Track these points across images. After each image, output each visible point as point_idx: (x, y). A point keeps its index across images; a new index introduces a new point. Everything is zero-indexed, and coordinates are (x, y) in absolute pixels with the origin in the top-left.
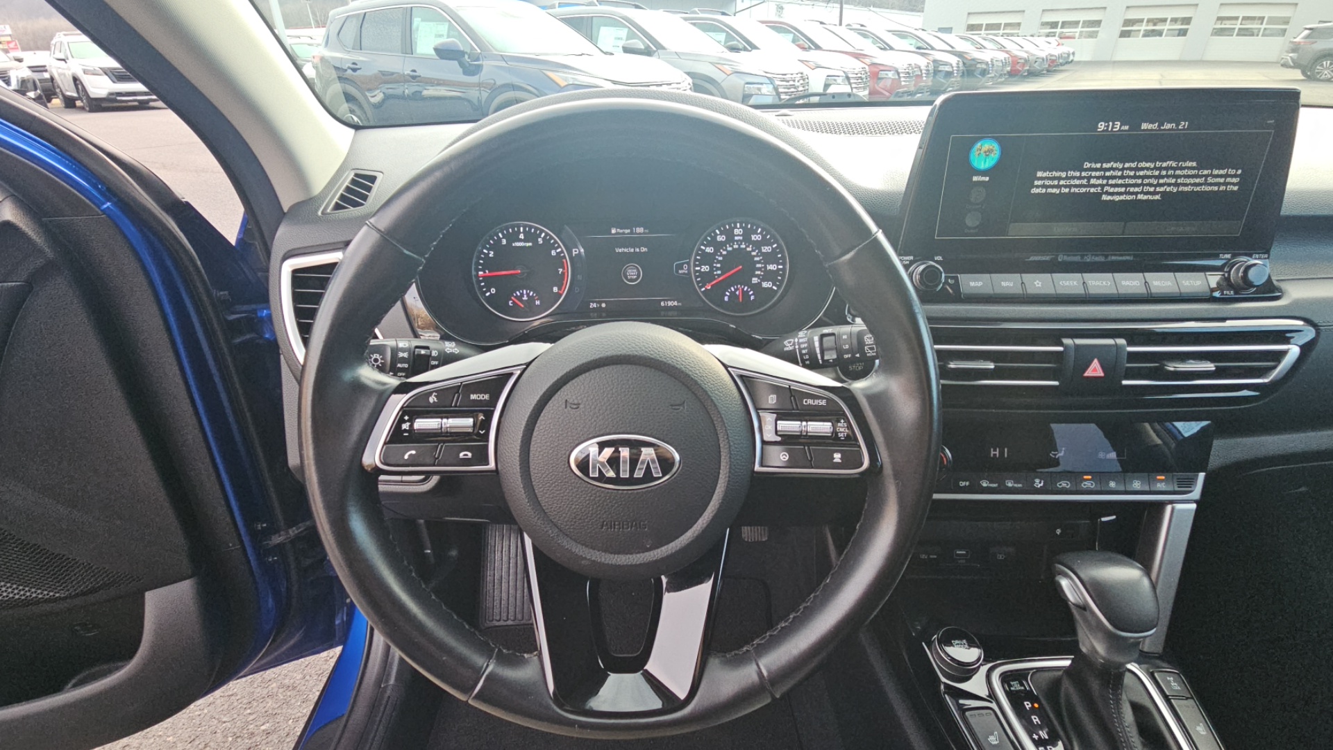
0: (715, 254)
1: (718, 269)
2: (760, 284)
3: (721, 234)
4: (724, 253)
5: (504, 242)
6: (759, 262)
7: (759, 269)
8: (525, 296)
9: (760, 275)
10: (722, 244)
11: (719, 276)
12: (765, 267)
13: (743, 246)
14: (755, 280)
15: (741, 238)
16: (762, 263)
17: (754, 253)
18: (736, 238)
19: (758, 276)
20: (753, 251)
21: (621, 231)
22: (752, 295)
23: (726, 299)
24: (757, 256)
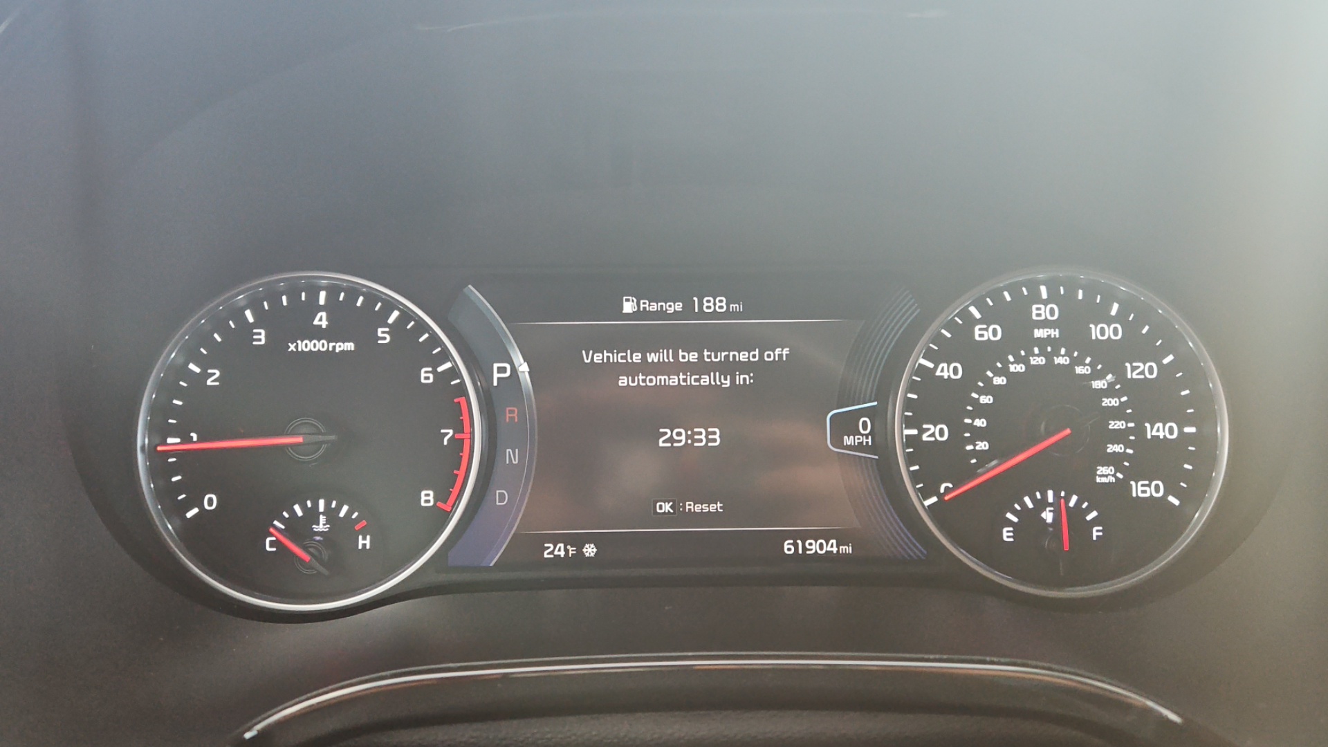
0: (966, 385)
1: (978, 434)
2: (1121, 488)
3: (986, 320)
4: (999, 381)
5: (261, 337)
6: (1117, 413)
7: (1118, 437)
8: (322, 519)
9: (1124, 456)
10: (991, 354)
11: (983, 457)
12: (1140, 431)
13: (1061, 360)
14: (1106, 475)
15: (1055, 333)
16: (1128, 419)
17: (1098, 384)
18: (1039, 333)
19: (1115, 460)
20: (1099, 375)
21: (654, 307)
22: (1095, 522)
23: (1007, 534)
24: (1110, 392)
